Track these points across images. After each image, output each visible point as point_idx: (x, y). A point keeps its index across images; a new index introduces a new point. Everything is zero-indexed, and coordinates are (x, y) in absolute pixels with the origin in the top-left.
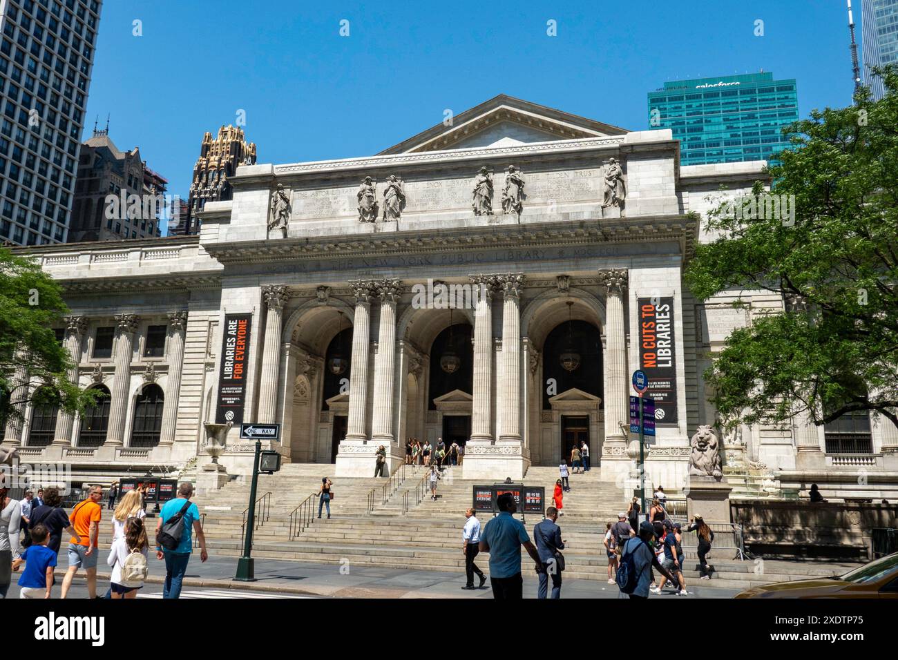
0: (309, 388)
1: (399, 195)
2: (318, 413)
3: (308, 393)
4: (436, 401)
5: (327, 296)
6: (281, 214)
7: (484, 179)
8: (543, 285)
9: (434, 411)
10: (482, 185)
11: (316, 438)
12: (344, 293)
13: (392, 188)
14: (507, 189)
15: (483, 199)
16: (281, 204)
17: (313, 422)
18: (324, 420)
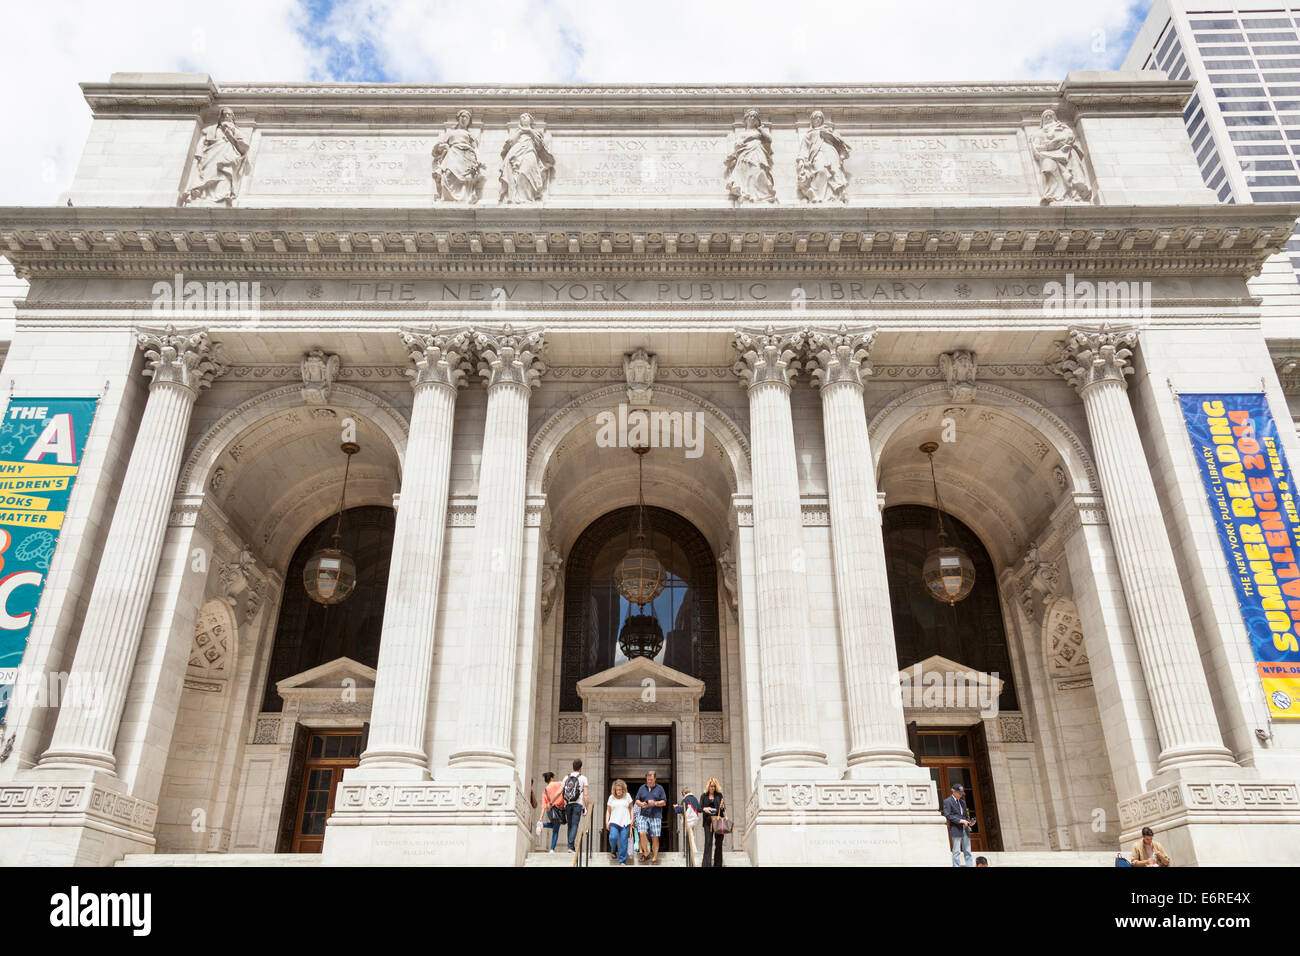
0: (233, 645)
1: (542, 153)
2: (248, 718)
3: (229, 661)
4: (585, 687)
5: (328, 375)
6: (220, 171)
7: (754, 133)
8: (904, 375)
9: (576, 715)
10: (750, 144)
11: (235, 786)
12: (375, 376)
13: (525, 137)
14: (811, 157)
15: (757, 171)
16: (226, 152)
17: (233, 742)
18: (264, 739)
